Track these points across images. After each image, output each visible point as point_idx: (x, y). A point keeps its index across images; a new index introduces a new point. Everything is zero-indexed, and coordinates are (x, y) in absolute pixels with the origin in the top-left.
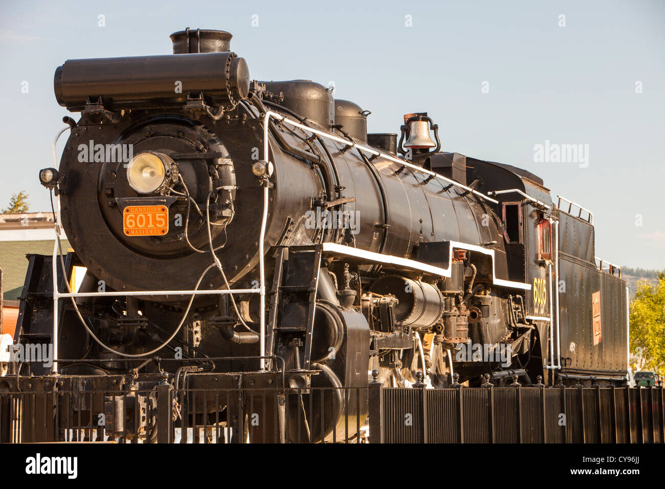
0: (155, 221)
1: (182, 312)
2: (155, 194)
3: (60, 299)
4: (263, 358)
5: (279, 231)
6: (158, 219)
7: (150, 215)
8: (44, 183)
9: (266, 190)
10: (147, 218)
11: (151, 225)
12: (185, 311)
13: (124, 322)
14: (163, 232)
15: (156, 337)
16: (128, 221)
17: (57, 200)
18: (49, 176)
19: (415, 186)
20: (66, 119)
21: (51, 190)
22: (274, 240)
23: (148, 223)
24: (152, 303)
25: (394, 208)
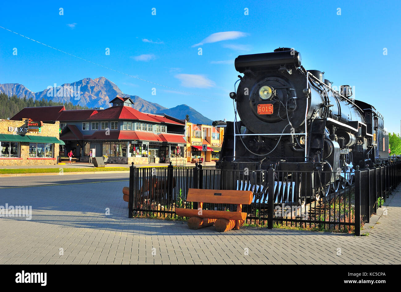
0: (268, 109)
1: (277, 141)
2: (268, 100)
3: (236, 136)
4: (306, 158)
5: (311, 114)
6: (269, 109)
7: (267, 107)
8: (231, 97)
9: (307, 99)
10: (266, 108)
11: (267, 111)
12: (278, 141)
13: (258, 144)
14: (271, 113)
15: (268, 149)
16: (259, 109)
17: (235, 103)
18: (232, 95)
19: (346, 105)
20: (239, 76)
21: (233, 99)
22: (309, 117)
23: (266, 110)
24: (267, 138)
25: (343, 112)
